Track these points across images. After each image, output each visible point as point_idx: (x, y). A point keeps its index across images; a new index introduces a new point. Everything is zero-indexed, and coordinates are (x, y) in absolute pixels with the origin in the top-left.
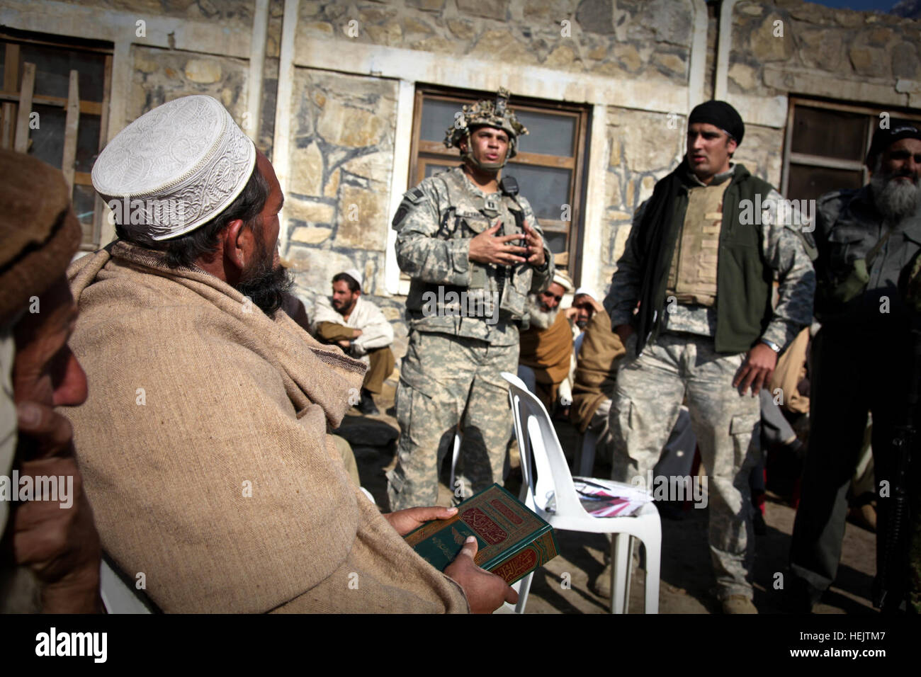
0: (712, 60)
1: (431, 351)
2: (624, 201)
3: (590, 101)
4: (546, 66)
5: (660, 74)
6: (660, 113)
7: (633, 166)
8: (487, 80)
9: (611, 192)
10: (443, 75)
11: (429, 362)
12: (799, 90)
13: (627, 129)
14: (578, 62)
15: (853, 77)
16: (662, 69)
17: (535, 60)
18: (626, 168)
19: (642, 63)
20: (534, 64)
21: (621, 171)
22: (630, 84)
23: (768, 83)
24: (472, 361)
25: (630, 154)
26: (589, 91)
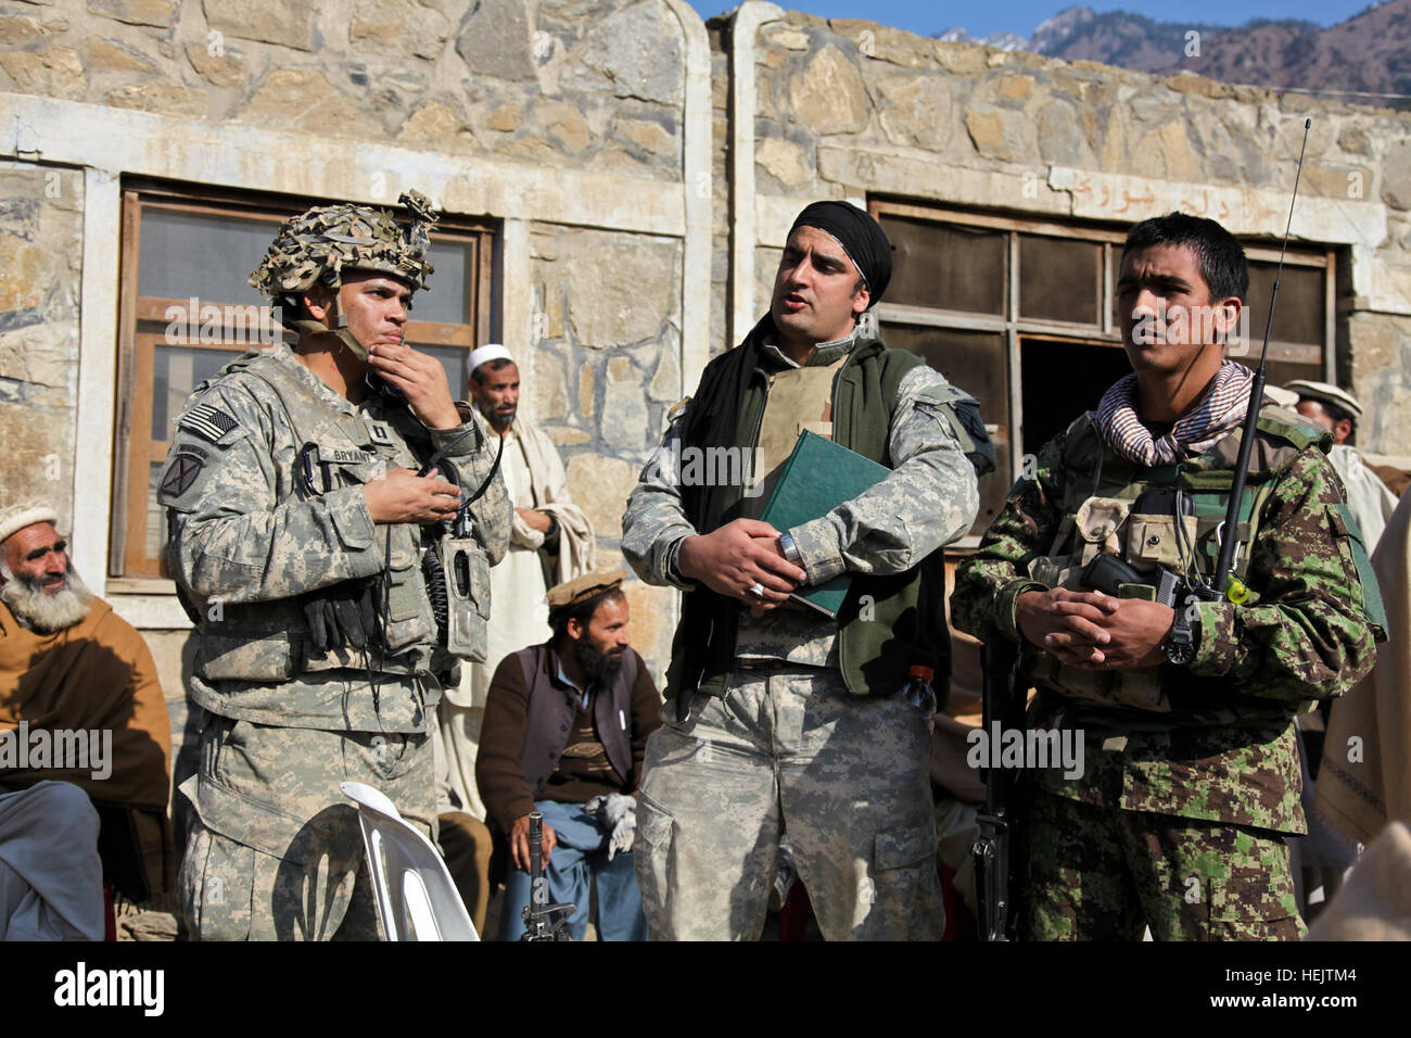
0: (724, 131)
1: (294, 759)
2: (576, 406)
3: (496, 213)
4: (401, 144)
5: (629, 159)
6: (634, 233)
7: (589, 337)
8: (279, 171)
9: (549, 392)
10: (184, 159)
11: (291, 786)
12: (885, 187)
13: (571, 266)
14: (467, 135)
15: (975, 164)
16: (632, 148)
17: (380, 130)
18: (575, 341)
19: (592, 136)
20: (377, 139)
21: (567, 348)
22: (571, 178)
23: (829, 175)
24: (374, 771)
25: (580, 316)
26: (492, 191)
